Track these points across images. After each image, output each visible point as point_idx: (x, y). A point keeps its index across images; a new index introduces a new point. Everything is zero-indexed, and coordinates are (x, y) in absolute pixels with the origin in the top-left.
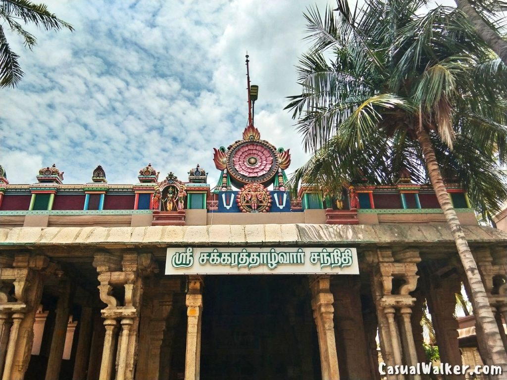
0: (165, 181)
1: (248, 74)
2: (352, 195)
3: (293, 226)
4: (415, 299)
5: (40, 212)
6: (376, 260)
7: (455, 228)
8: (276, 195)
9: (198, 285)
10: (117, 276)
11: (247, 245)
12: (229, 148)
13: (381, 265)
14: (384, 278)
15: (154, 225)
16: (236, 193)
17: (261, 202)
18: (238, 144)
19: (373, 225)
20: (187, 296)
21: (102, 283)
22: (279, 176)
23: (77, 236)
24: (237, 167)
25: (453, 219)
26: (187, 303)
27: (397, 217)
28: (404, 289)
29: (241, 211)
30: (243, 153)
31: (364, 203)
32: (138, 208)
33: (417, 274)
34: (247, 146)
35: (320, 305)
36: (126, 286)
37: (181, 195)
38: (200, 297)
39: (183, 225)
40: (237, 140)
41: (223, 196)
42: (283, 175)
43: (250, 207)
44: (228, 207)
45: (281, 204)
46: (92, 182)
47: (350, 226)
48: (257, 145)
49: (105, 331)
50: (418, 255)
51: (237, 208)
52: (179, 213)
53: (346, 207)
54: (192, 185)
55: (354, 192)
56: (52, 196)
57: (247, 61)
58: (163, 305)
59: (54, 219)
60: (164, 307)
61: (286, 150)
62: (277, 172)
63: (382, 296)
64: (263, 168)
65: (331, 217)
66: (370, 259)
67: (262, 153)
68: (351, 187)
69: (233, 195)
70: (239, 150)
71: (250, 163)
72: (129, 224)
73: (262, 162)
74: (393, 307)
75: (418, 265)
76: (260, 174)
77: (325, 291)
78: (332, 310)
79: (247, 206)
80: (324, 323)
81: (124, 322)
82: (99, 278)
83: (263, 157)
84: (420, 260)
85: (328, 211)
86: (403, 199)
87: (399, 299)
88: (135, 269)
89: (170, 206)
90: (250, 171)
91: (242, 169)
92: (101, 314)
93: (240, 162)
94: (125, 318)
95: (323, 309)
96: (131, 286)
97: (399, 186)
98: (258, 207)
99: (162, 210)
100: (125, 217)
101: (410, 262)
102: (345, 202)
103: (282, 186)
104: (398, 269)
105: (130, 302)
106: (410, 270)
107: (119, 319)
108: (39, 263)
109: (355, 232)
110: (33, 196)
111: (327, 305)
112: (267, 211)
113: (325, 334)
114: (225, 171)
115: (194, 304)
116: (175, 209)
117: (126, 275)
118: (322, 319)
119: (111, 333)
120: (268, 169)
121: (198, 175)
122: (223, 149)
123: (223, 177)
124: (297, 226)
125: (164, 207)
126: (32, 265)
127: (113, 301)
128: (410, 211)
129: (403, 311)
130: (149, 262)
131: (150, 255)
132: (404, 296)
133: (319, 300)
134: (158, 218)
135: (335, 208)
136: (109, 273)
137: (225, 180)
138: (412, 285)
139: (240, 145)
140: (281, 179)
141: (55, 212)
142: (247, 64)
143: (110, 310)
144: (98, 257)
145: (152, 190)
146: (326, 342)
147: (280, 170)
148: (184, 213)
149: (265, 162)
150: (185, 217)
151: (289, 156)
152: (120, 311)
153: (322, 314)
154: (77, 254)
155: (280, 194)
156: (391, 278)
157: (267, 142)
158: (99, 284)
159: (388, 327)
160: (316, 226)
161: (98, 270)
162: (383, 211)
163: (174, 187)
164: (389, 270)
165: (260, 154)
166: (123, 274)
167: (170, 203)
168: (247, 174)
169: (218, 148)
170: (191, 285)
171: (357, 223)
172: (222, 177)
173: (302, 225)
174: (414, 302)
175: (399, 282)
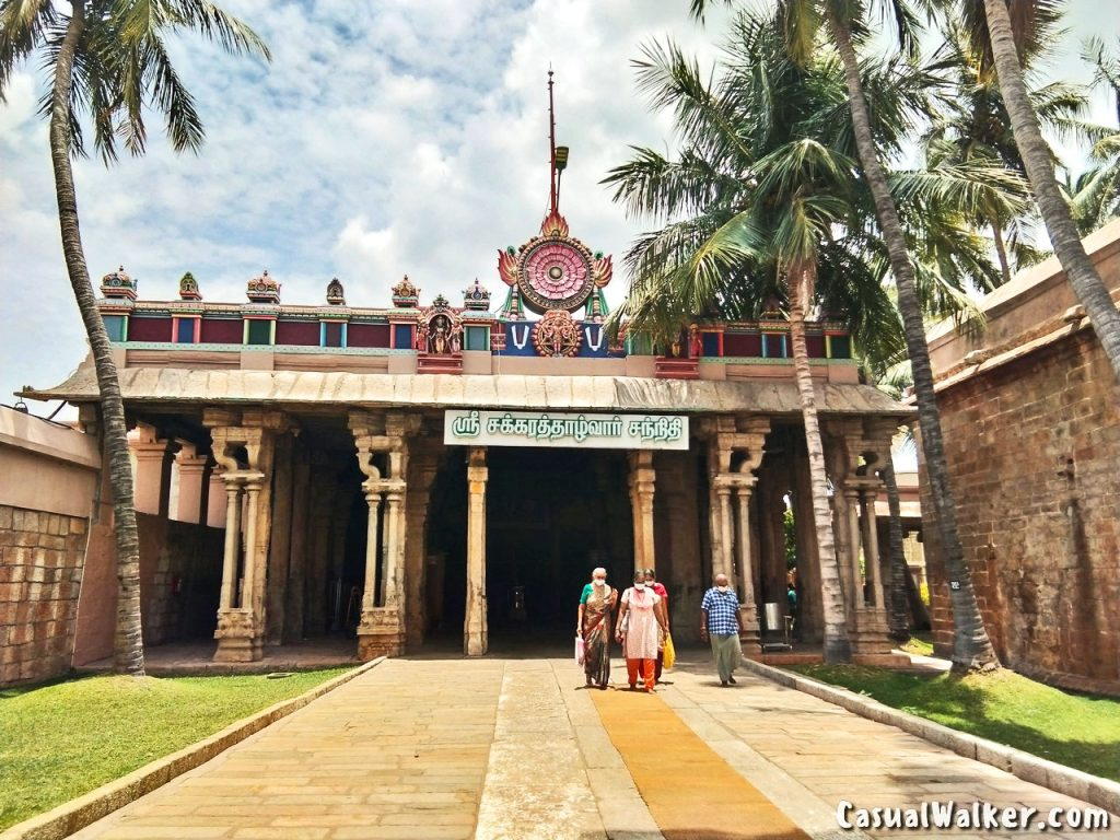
0: (432, 308)
1: (551, 109)
2: (694, 338)
3: (609, 379)
4: (756, 479)
5: (260, 347)
6: (714, 430)
7: (806, 402)
8: (588, 330)
9: (482, 455)
10: (380, 442)
11: (549, 410)
12: (521, 250)
13: (720, 435)
14: (722, 452)
15: (420, 372)
16: (532, 325)
17: (567, 341)
18: (534, 244)
19: (717, 381)
20: (470, 469)
21: (360, 450)
22: (594, 299)
23: (323, 388)
24: (533, 283)
25: (806, 391)
26: (470, 477)
27: (753, 369)
28: (746, 466)
29: (537, 354)
30: (542, 259)
31: (710, 347)
32: (396, 347)
33: (764, 448)
34: (548, 247)
35: (639, 483)
36: (392, 455)
37: (455, 331)
38: (486, 470)
39: (460, 373)
40: (533, 237)
41: (514, 328)
42: (601, 297)
43: (551, 347)
44: (520, 347)
45: (595, 343)
46: (327, 303)
47: (685, 383)
48: (563, 247)
49: (368, 507)
50: (768, 425)
51: (532, 350)
52: (454, 356)
53: (683, 355)
54: (470, 314)
55: (697, 333)
56: (273, 324)
57: (551, 83)
58: (423, 472)
59: (282, 358)
60: (425, 474)
61: (606, 255)
62: (592, 293)
63: (718, 472)
64: (570, 286)
65: (663, 368)
66: (707, 427)
67: (571, 259)
68: (694, 326)
69: (527, 329)
70: (536, 254)
71: (551, 276)
72: (385, 368)
73: (569, 275)
74: (730, 487)
75: (767, 437)
76: (567, 295)
77: (645, 466)
78: (652, 489)
79: (548, 346)
80: (641, 505)
81: (390, 497)
82: (357, 444)
83: (572, 268)
84: (769, 431)
85: (659, 360)
86: (764, 343)
87: (737, 477)
88: (402, 434)
89: (440, 346)
90: (551, 289)
91: (541, 286)
92: (361, 487)
93: (538, 275)
94: (390, 493)
95: (641, 489)
96: (399, 455)
97: (761, 324)
98: (563, 347)
99: (430, 351)
100: (380, 359)
101: (757, 433)
102: (684, 344)
103: (597, 315)
104: (741, 441)
105: (396, 474)
106: (756, 443)
107: (384, 494)
108: (275, 422)
109: (691, 392)
110: (246, 323)
111: (646, 484)
112: (576, 355)
113: (641, 517)
114: (516, 288)
115: (478, 479)
116: (447, 350)
117: (392, 440)
118: (639, 499)
119: (376, 510)
120: (578, 288)
121: (477, 299)
122: (512, 251)
123: (513, 298)
124: (615, 381)
125: (432, 348)
126: (268, 424)
127: (375, 471)
128: (771, 361)
129: (741, 492)
130: (419, 424)
131: (420, 415)
132: (744, 474)
133: (637, 477)
134: (426, 363)
135: (669, 355)
136: (368, 438)
137: (515, 302)
138: (756, 462)
139: (538, 245)
140: (596, 303)
141: (282, 348)
142: (551, 89)
143: (373, 483)
144: (353, 417)
145: (413, 320)
146: (641, 527)
147: (596, 290)
148: (460, 357)
149: (573, 276)
150: (461, 362)
151: (610, 265)
152: (385, 484)
153: (639, 494)
154: (324, 410)
155: (595, 328)
156: (729, 453)
157: (579, 242)
158: (357, 450)
159: (720, 511)
160: (640, 380)
161: (355, 433)
162: (733, 360)
163: (444, 317)
164: (728, 442)
165: (567, 261)
166: (387, 438)
167: (440, 341)
168: (546, 295)
169: (504, 250)
170: (474, 455)
171: (697, 378)
172: (510, 297)
173: (621, 379)
174: (754, 482)
175: (740, 456)
